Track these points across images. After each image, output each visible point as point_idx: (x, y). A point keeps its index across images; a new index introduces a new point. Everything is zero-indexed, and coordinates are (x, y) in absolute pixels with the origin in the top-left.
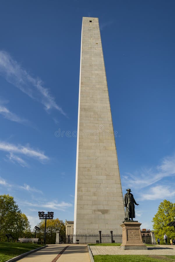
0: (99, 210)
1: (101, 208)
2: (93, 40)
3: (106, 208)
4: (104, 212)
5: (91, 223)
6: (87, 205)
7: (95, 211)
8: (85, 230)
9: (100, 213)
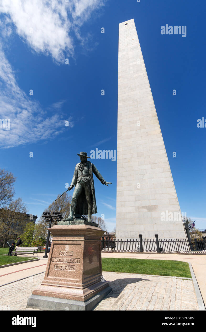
0: (144, 207)
1: (147, 203)
2: (129, 38)
3: (153, 203)
4: (151, 208)
5: (135, 224)
6: (129, 201)
7: (139, 208)
8: (127, 233)
9: (145, 210)
